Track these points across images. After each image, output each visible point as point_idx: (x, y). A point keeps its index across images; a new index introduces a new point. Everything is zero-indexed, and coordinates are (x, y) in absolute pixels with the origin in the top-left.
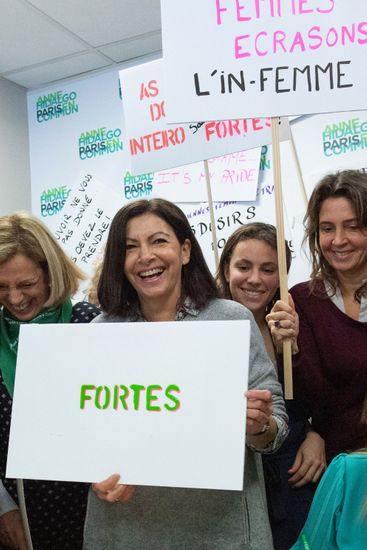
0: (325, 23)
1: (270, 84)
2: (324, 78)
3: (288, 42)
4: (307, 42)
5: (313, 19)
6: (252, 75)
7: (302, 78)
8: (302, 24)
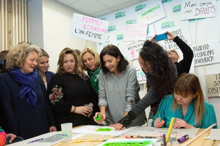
0: (100, 27)
1: (88, 34)
2: (97, 36)
3: (93, 28)
4: (96, 29)
5: (98, 26)
6: (85, 32)
7: (94, 35)
8: (96, 26)
